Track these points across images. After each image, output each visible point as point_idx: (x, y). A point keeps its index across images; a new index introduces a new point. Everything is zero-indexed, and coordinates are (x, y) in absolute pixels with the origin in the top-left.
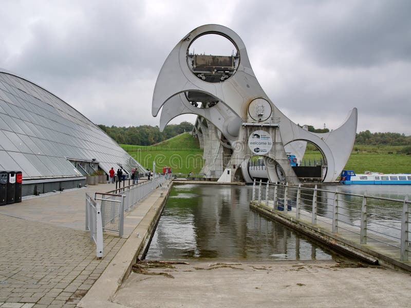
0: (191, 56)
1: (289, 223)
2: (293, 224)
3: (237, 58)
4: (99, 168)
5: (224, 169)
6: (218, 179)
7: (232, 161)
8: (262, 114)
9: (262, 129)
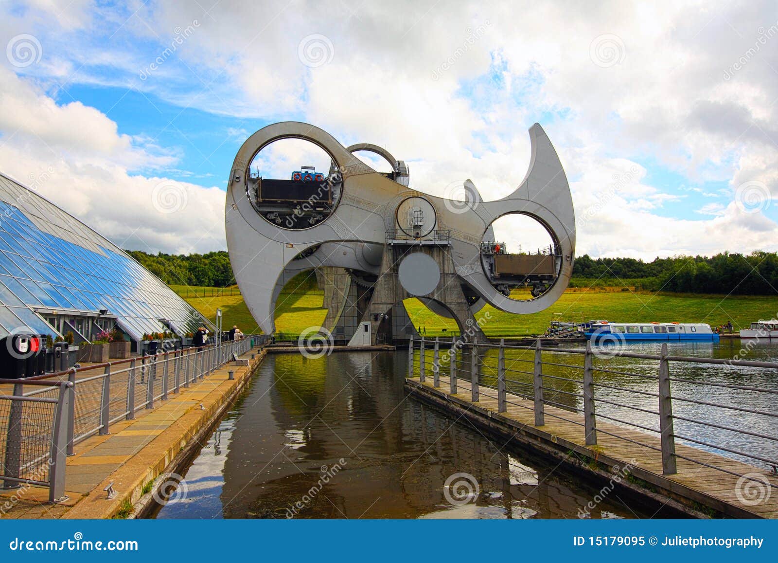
0: (254, 181)
1: (486, 422)
2: (492, 424)
3: (338, 183)
4: (118, 328)
5: (359, 323)
6: (348, 341)
7: (372, 307)
8: (420, 224)
9: (421, 251)
